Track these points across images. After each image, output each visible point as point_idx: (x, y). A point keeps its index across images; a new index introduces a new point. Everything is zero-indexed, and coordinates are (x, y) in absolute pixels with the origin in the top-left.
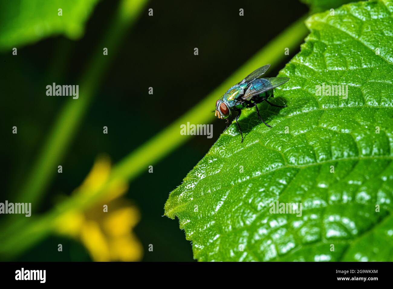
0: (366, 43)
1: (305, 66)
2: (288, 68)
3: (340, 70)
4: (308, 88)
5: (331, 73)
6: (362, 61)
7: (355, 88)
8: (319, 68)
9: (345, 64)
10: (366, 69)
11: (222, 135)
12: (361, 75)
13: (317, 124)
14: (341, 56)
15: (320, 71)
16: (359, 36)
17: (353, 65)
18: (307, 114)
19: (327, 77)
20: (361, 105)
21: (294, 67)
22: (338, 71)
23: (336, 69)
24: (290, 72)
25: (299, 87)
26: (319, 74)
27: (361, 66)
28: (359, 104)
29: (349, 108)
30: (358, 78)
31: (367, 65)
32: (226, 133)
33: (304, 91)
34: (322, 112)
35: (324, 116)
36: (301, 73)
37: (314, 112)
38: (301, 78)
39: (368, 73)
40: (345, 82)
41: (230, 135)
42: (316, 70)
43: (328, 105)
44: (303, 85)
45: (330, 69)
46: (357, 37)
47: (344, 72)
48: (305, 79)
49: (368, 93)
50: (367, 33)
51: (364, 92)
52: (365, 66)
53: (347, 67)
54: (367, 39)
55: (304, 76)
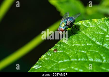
0: (88, 36)
1: (65, 43)
2: (58, 43)
3: (78, 46)
4: (66, 51)
5: (75, 46)
6: (87, 43)
7: (84, 53)
8: (70, 44)
9: (80, 43)
10: (88, 46)
11: (31, 68)
12: (86, 48)
13: (70, 66)
14: (79, 40)
15: (71, 45)
16: (86, 33)
17: (83, 44)
18: (65, 62)
19: (73, 48)
20: (87, 60)
21: (61, 43)
22: (77, 46)
23: (77, 45)
24: (59, 45)
25: (62, 51)
26: (70, 46)
27: (86, 44)
28: (86, 60)
29: (82, 61)
30: (85, 49)
31: (89, 44)
32: (33, 67)
33: (64, 53)
34: (71, 62)
35: (72, 64)
36: (63, 46)
37: (68, 61)
38: (63, 47)
39: (89, 47)
40: (81, 50)
41: (35, 68)
42: (69, 45)
43: (74, 59)
44: (64, 50)
45: (74, 45)
46: (85, 33)
47: (80, 46)
48: (65, 48)
49: (89, 55)
50: (88, 32)
51: (88, 55)
52: (88, 45)
53: (81, 44)
54: (89, 34)
55: (64, 47)
